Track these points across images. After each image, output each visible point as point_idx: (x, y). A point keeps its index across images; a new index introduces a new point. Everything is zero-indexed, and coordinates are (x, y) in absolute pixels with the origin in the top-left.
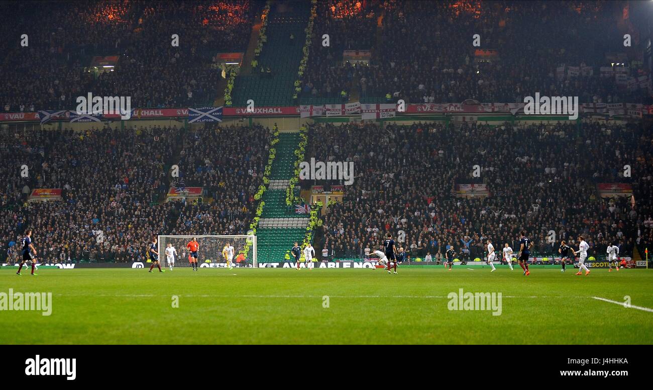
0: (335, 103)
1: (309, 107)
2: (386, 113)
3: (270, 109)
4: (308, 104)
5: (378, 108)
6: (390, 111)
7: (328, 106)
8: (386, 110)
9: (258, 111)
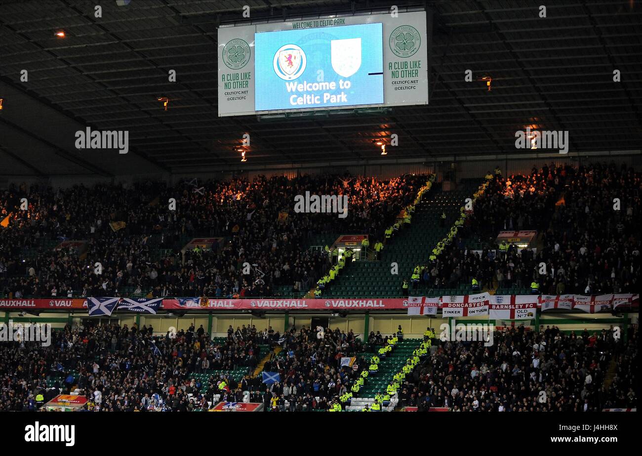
0: (456, 294)
1: (420, 299)
2: (523, 310)
3: (369, 301)
4: (418, 296)
5: (513, 302)
6: (528, 307)
7: (446, 299)
8: (524, 306)
9: (353, 303)
